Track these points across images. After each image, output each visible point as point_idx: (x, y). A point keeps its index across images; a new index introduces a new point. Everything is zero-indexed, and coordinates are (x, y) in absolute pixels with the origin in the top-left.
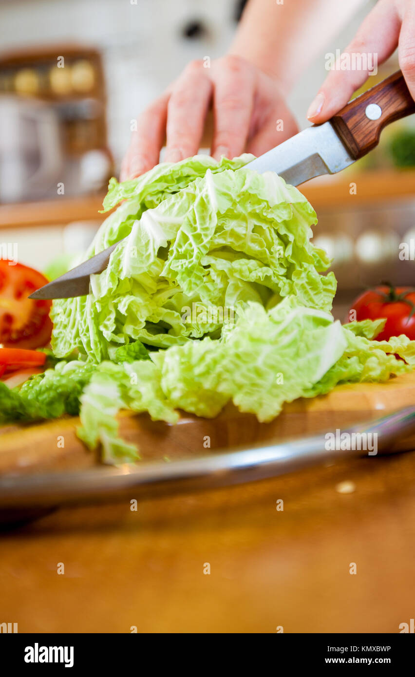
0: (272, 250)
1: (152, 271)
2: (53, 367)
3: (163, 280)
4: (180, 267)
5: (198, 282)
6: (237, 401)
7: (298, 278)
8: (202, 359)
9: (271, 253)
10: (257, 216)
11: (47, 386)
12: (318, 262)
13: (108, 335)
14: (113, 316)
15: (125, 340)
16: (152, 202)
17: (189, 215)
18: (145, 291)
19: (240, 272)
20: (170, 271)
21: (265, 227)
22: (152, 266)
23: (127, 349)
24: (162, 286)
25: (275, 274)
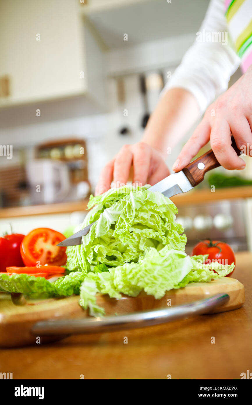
0: (159, 225)
1: (109, 235)
2: (68, 274)
3: (113, 238)
4: (120, 232)
5: (128, 239)
6: (146, 290)
7: (170, 237)
8: (131, 272)
9: (159, 226)
10: (152, 210)
11: (66, 283)
12: (179, 230)
13: (90, 261)
14: (92, 253)
15: (98, 263)
16: (108, 205)
17: (124, 210)
18: (106, 243)
19: (146, 234)
20: (116, 234)
21: (156, 215)
22: (108, 232)
23: (98, 267)
24: (113, 241)
25: (160, 235)
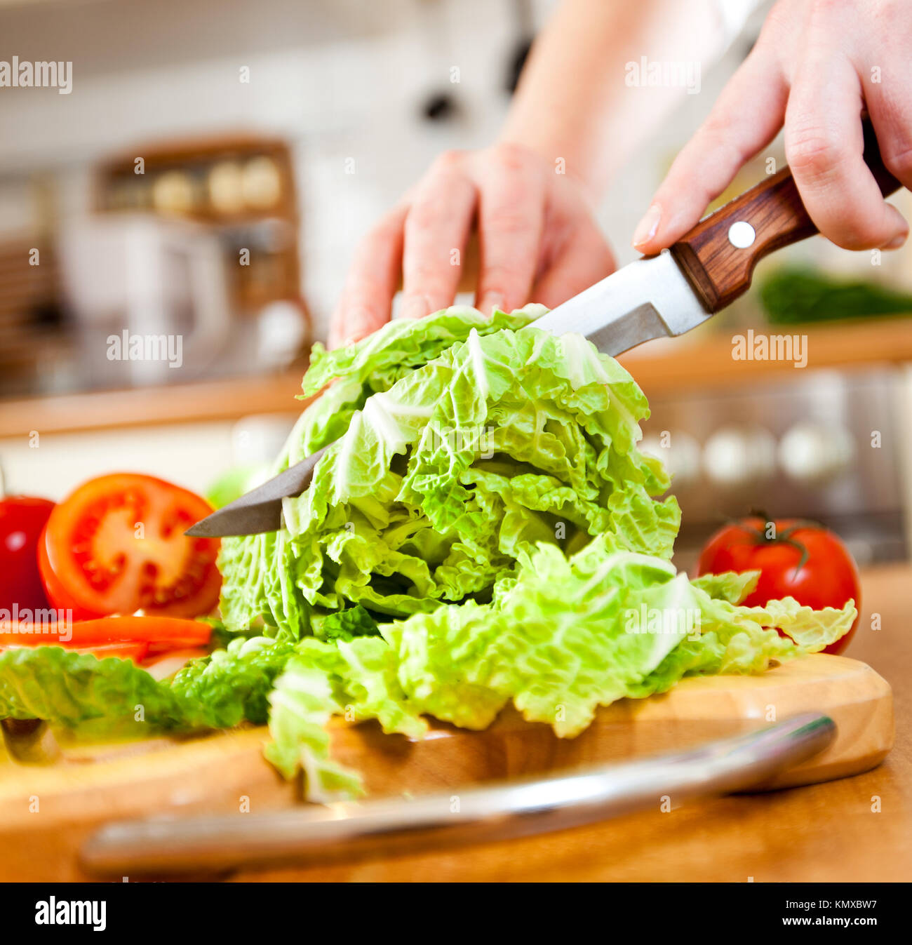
0: (576, 460)
1: (382, 493)
2: (225, 647)
3: (399, 508)
4: (427, 486)
5: (457, 511)
6: (523, 702)
7: (618, 506)
8: (463, 634)
9: (574, 465)
10: (551, 404)
11: (216, 677)
12: (651, 479)
13: (311, 595)
14: (319, 565)
15: (339, 603)
16: (380, 382)
17: (442, 401)
18: (372, 526)
19: (524, 495)
20: (411, 493)
21: (564, 422)
22: (382, 485)
23: (341, 617)
24: (397, 518)
25: (580, 496)
